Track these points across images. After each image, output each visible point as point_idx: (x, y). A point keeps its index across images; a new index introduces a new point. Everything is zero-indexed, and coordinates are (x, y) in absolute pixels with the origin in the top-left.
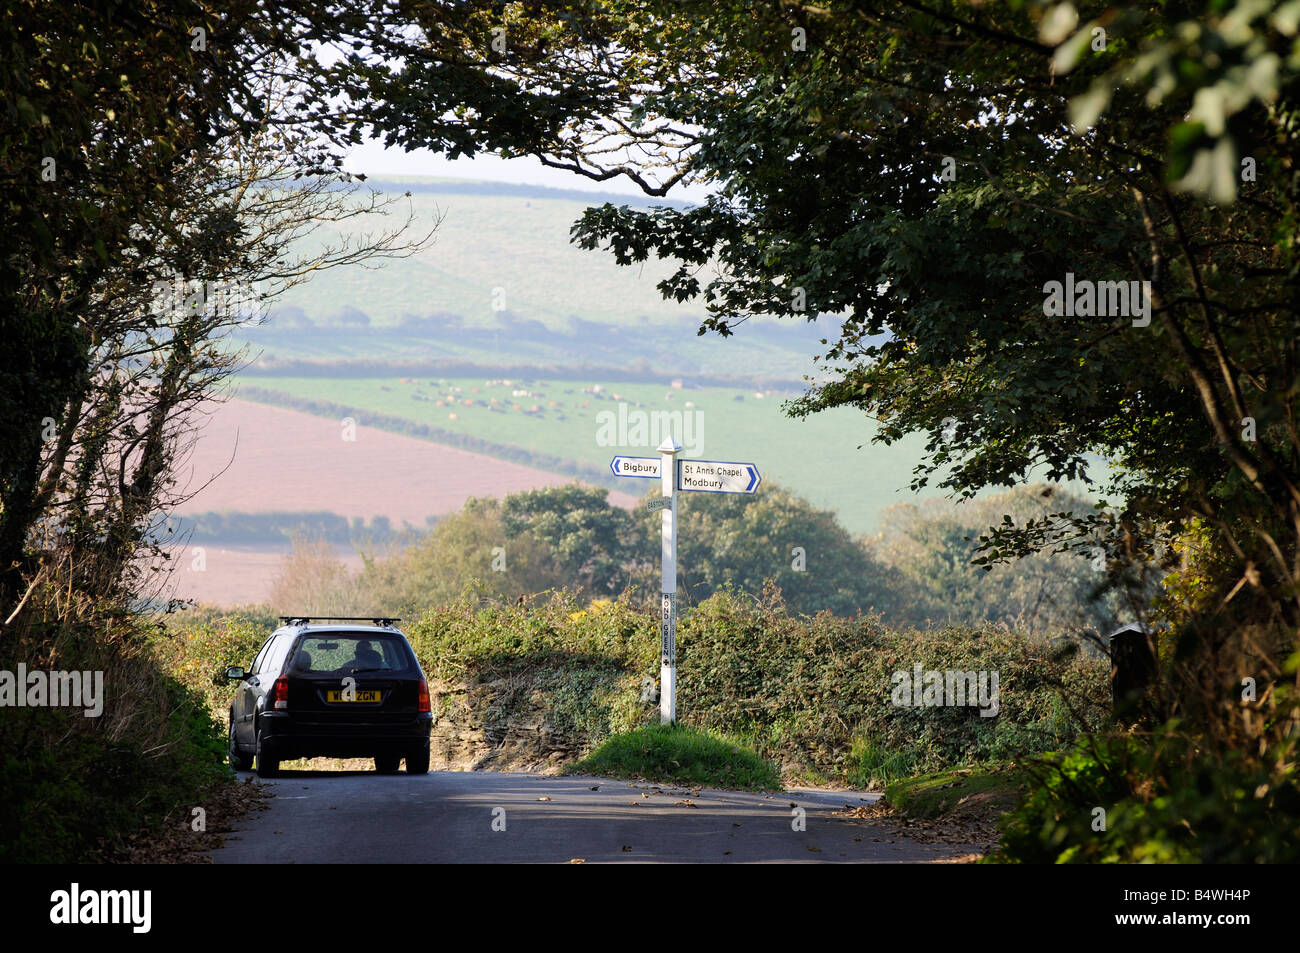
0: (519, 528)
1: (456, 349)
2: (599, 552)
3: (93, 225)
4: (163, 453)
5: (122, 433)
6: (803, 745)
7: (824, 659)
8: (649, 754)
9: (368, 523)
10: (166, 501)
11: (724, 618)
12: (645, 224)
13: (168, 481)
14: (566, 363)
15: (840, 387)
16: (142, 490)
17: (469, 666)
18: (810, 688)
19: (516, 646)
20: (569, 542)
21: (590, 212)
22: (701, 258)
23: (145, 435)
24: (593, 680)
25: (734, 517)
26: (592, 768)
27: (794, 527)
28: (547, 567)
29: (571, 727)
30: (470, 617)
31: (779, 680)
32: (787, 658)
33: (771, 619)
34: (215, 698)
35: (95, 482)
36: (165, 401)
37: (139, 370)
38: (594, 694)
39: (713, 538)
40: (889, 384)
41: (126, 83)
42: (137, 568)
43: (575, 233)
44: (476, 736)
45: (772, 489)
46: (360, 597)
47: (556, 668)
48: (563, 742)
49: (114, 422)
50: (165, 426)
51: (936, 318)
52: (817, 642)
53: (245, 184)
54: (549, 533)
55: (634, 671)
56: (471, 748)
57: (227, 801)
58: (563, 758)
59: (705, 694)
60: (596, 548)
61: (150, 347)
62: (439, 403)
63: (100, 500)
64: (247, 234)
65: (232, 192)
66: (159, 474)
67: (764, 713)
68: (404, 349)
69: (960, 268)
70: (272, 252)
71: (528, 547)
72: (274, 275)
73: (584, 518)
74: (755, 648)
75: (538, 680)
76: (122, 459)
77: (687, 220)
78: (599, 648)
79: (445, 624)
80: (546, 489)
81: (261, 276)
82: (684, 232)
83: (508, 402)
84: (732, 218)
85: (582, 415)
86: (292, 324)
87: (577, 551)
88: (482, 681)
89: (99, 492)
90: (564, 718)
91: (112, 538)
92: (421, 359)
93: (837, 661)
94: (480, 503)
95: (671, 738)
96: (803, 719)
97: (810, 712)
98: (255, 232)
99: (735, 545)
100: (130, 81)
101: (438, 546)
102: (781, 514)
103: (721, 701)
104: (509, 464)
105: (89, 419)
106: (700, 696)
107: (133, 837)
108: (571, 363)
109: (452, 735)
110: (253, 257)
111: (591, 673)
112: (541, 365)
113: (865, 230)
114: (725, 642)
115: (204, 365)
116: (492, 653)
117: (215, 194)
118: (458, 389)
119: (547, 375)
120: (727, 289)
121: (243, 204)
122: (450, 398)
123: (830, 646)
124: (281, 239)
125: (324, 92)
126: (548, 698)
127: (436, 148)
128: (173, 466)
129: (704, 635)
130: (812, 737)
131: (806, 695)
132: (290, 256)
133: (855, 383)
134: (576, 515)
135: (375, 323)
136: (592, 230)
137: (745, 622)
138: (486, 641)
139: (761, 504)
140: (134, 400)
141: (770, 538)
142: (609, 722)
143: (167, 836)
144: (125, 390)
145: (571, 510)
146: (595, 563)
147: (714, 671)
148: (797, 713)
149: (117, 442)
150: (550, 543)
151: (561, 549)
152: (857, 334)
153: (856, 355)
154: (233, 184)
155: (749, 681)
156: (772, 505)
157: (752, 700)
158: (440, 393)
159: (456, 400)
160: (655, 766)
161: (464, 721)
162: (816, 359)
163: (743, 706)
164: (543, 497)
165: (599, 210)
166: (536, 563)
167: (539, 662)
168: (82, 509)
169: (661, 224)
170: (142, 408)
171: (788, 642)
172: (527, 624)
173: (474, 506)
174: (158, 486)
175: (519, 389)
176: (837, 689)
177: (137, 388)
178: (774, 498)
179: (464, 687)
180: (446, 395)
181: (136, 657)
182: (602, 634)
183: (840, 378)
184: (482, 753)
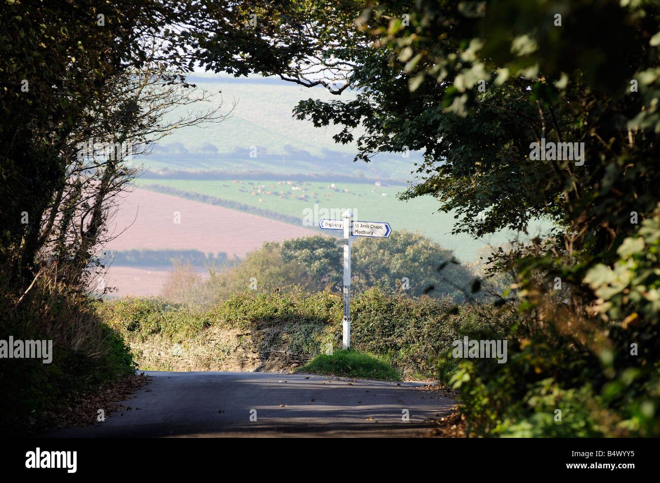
0: (290, 258)
1: (263, 165)
2: (331, 270)
3: (66, 109)
4: (102, 216)
5: (82, 206)
6: (414, 361)
7: (425, 319)
8: (336, 363)
9: (216, 256)
10: (103, 239)
11: (377, 299)
12: (328, 108)
13: (104, 230)
14: (319, 173)
15: (423, 186)
16: (91, 235)
17: (252, 322)
18: (418, 333)
19: (275, 312)
20: (316, 265)
21: (302, 102)
22: (354, 125)
23: (93, 208)
24: (312, 328)
25: (401, 253)
26: (309, 370)
27: (432, 258)
28: (305, 278)
29: (302, 352)
30: (252, 298)
31: (403, 329)
32: (407, 318)
33: (399, 299)
34: (128, 337)
35: (69, 230)
36: (103, 191)
37: (90, 176)
38: (313, 336)
39: (390, 263)
40: (446, 184)
41: (81, 45)
42: (89, 272)
43: (295, 112)
44: (255, 356)
45: (421, 238)
46: (208, 292)
47: (295, 323)
48: (297, 359)
49: (78, 201)
50: (103, 204)
51: (462, 154)
52: (422, 310)
53: (142, 87)
54: (305, 261)
55: (332, 324)
56: (253, 362)
57: (130, 381)
58: (298, 366)
59: (367, 336)
60: (330, 268)
61: (96, 165)
62: (253, 193)
63: (71, 239)
64: (142, 112)
65: (135, 90)
66: (100, 227)
67: (395, 345)
68: (235, 165)
69: (474, 130)
70: (154, 120)
71: (295, 267)
72: (155, 131)
73: (324, 252)
74: (392, 313)
75: (286, 329)
76: (82, 219)
77: (347, 107)
78: (315, 313)
79: (240, 301)
80: (304, 238)
81: (149, 131)
82: (346, 112)
83: (289, 193)
84: (369, 105)
85: (328, 200)
86: (177, 152)
87: (320, 270)
88: (258, 329)
89: (71, 235)
90: (298, 347)
91: (77, 257)
92: (244, 170)
93: (431, 320)
94: (270, 245)
95: (347, 356)
96: (414, 348)
97: (418, 344)
98: (146, 110)
99: (402, 267)
100: (83, 44)
101: (247, 267)
102: (426, 251)
103: (375, 339)
104: (289, 225)
105: (66, 200)
106: (364, 336)
107: (84, 395)
108: (322, 173)
109: (244, 355)
110: (145, 122)
111: (312, 325)
112: (306, 173)
113: (430, 112)
114: (377, 311)
115: (122, 174)
116: (264, 315)
117: (126, 92)
118: (263, 186)
119: (311, 179)
120: (367, 140)
121: (141, 96)
122: (259, 191)
123: (428, 312)
124: (159, 113)
125: (176, 45)
126: (290, 337)
127: (230, 71)
128: (106, 222)
129: (367, 307)
130: (418, 357)
131: (416, 336)
132: (163, 122)
133: (430, 184)
134: (320, 251)
135: (221, 151)
136: (303, 111)
137: (387, 301)
138: (261, 310)
139: (415, 246)
140: (88, 191)
141: (420, 263)
142: (320, 349)
143: (100, 395)
144: (83, 186)
145: (317, 249)
146: (329, 276)
147: (371, 324)
148: (411, 345)
149: (79, 211)
150: (307, 265)
151: (312, 269)
152: (431, 161)
153: (430, 171)
154: (136, 87)
155: (388, 329)
156: (420, 247)
157: (390, 338)
158: (254, 188)
159: (262, 192)
160: (339, 369)
161: (250, 348)
162: (412, 172)
163: (386, 341)
164: (303, 241)
165: (306, 101)
166: (299, 276)
167: (286, 320)
168: (62, 243)
169: (335, 108)
170: (92, 195)
171: (408, 311)
172: (280, 301)
173: (267, 246)
174: (99, 233)
175: (295, 186)
176: (431, 333)
177: (89, 185)
178: (422, 242)
179: (249, 331)
180: (257, 189)
181: (86, 313)
182: (317, 306)
183: (423, 182)
184: (258, 364)
